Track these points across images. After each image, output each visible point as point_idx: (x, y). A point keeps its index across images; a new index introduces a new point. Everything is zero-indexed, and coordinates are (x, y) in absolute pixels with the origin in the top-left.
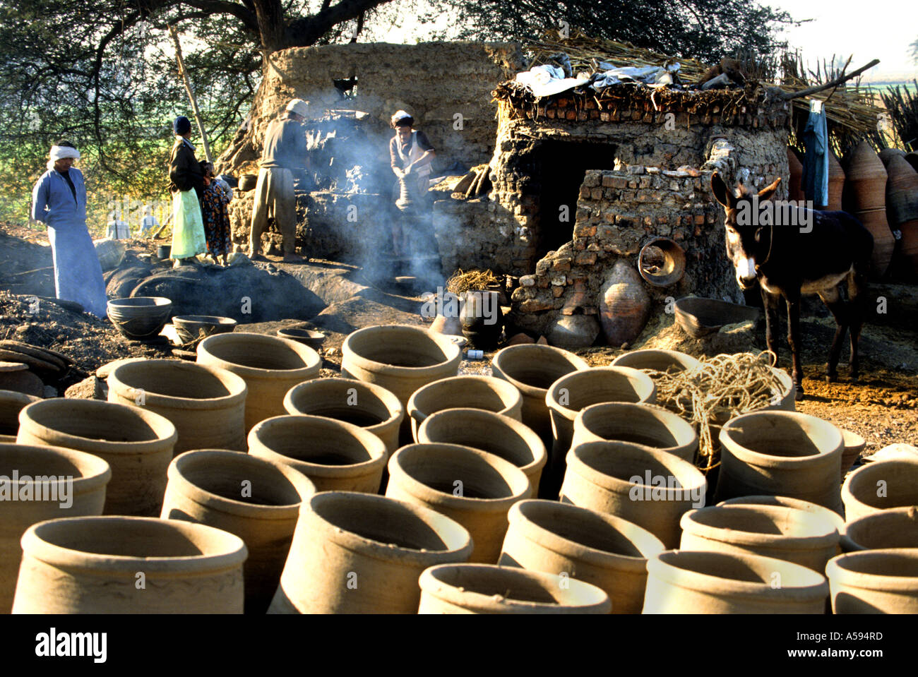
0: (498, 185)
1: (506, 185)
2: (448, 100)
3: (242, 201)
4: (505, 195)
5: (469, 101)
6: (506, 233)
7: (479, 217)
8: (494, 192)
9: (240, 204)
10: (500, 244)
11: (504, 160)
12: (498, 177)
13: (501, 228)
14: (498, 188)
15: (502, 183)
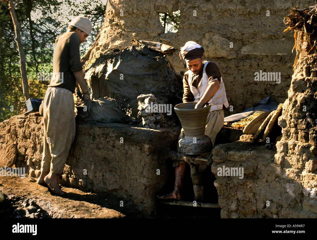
0: (288, 132)
1: (296, 133)
2: (264, 35)
3: (38, 126)
4: (295, 145)
5: (284, 37)
6: (294, 192)
7: (263, 168)
8: (283, 140)
9: (36, 129)
10: (285, 205)
11: (296, 102)
12: (287, 122)
13: (288, 185)
14: (288, 136)
15: (293, 130)
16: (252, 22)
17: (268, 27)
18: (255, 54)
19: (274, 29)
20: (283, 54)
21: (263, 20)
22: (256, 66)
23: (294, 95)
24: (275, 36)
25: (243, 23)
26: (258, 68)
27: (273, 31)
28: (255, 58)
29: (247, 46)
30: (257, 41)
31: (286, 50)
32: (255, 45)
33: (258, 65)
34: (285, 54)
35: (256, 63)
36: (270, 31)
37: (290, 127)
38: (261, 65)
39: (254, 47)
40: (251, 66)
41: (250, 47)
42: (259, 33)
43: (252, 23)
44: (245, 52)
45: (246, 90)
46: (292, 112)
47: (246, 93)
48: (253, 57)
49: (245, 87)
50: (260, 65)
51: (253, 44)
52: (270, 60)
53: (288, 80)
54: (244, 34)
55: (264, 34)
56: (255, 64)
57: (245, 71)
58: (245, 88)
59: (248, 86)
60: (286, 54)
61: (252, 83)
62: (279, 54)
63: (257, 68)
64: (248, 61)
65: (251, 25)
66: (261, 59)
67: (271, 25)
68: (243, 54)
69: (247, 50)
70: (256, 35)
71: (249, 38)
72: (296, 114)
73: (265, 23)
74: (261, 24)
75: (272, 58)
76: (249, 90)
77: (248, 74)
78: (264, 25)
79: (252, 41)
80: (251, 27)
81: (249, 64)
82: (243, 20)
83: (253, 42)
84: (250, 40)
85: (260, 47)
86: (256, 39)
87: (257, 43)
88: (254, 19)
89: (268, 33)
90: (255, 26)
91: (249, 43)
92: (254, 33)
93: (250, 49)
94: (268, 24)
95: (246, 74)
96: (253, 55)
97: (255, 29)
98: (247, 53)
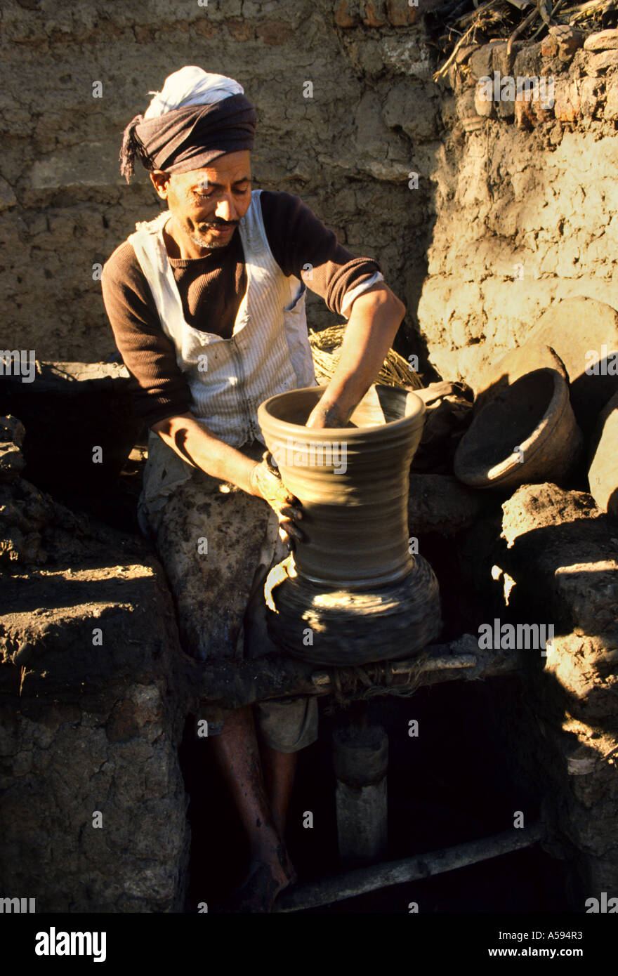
16: (66, 69)
17: (129, 87)
18: (91, 183)
21: (104, 62)
22: (98, 226)
26: (106, 235)
28: (90, 199)
29: (53, 159)
30: (92, 137)
32: (82, 152)
33: (106, 224)
35: (98, 217)
38: (117, 221)
39: (81, 162)
40: (79, 230)
41: (66, 162)
42: (98, 109)
43: (66, 72)
44: (46, 180)
45: (66, 318)
47: (69, 331)
48: (80, 195)
49: (63, 309)
50: (112, 224)
51: (76, 150)
52: (150, 202)
54: (40, 115)
55: (118, 112)
56: (93, 220)
57: (55, 250)
58: (64, 313)
59: (75, 302)
61: (87, 291)
63: (103, 236)
64: (64, 211)
65: (62, 80)
66: (113, 202)
67: (140, 79)
68: (42, 187)
69: (55, 173)
70: (84, 116)
71: (60, 129)
74: (102, 75)
76: (79, 316)
77: (71, 258)
79: (72, 137)
80: (62, 86)
81: (71, 224)
82: (30, 63)
83: (75, 141)
84: (64, 137)
85: (104, 158)
86: (85, 132)
87: (92, 145)
88: (71, 60)
89: (133, 107)
90: (80, 85)
91: (60, 146)
92: (77, 108)
93: (67, 169)
94: (128, 74)
95: (60, 261)
96: (80, 189)
97: (81, 93)
98: (58, 182)
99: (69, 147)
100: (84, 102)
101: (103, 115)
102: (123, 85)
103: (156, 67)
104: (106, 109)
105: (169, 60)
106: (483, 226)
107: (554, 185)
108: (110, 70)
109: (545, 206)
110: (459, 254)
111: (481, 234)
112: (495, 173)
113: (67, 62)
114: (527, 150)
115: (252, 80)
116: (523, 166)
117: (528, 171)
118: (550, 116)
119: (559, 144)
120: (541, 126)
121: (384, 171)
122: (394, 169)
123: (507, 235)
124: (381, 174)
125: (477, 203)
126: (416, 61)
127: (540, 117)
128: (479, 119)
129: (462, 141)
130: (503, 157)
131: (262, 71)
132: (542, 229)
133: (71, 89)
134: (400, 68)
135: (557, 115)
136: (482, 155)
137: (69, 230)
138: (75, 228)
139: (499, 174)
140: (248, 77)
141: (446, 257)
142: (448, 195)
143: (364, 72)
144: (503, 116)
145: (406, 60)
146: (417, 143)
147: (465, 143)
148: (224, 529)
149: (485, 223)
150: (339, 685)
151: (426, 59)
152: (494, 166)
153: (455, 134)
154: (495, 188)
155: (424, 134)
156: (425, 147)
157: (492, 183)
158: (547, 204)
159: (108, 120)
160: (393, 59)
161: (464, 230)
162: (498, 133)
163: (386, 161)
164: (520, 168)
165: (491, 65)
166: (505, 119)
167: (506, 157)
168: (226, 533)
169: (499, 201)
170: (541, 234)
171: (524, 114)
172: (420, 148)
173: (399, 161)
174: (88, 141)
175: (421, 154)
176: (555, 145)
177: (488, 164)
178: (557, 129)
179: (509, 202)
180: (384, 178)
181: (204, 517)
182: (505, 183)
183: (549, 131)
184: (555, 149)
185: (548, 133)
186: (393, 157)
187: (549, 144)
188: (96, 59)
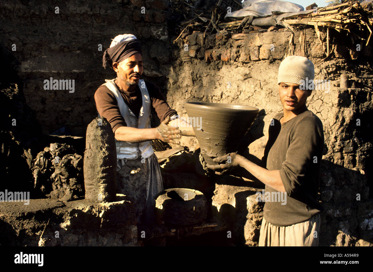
17: (58, 36)
18: (42, 71)
19: (67, 39)
20: (80, 71)
23: (340, 111)
24: (68, 48)
25: (23, 29)
27: (66, 41)
28: (42, 77)
29: (29, 61)
30: (43, 54)
31: (83, 66)
34: (82, 70)
36: (61, 40)
37: (334, 152)
39: (39, 63)
41: (33, 62)
42: (47, 44)
43: (36, 29)
44: (26, 69)
46: (339, 133)
48: (38, 75)
51: (37, 58)
53: (88, 104)
54: (26, 44)
55: (54, 45)
57: (28, 96)
60: (85, 71)
61: (39, 112)
62: (75, 71)
64: (32, 81)
65: (35, 32)
67: (62, 34)
68: (25, 71)
69: (29, 66)
70: (41, 46)
71: (32, 50)
72: (343, 135)
73: (53, 30)
74: (48, 31)
75: (65, 76)
78: (52, 32)
79: (36, 53)
80: (34, 34)
81: (35, 86)
82: (23, 24)
83: (37, 55)
85: (47, 62)
86: (41, 52)
87: (43, 57)
88: (38, 24)
89: (59, 44)
90: (41, 34)
91: (31, 56)
92: (39, 42)
93: (34, 65)
94: (58, 31)
95: (29, 99)
96: (38, 73)
97: (41, 37)
98: (30, 70)
99: (35, 57)
100: (42, 40)
101: (48, 46)
102: (56, 35)
103: (68, 30)
104: (49, 44)
105: (73, 28)
106: (190, 94)
107: (220, 81)
108: (51, 29)
109: (215, 88)
110: (180, 103)
111: (189, 97)
112: (195, 76)
113: (36, 25)
114: (208, 69)
115: (102, 37)
116: (206, 75)
117: (208, 76)
118: (218, 59)
119: (221, 68)
120: (215, 62)
121: (149, 73)
122: (153, 73)
123: (200, 98)
124: (148, 74)
125: (187, 86)
126: (163, 35)
127: (215, 59)
128: (189, 58)
129: (181, 64)
130: (199, 71)
131: (105, 34)
132: (214, 96)
133: (37, 35)
134: (156, 37)
135: (222, 59)
136: (189, 70)
137: (34, 88)
138: (36, 88)
139: (196, 77)
140: (100, 36)
141: (172, 105)
142: (173, 83)
143: (142, 37)
144: (199, 57)
145: (159, 35)
146: (162, 64)
147: (181, 65)
148: (134, 184)
149: (190, 93)
150: (179, 232)
151: (167, 35)
152: (195, 74)
153: (178, 62)
154: (195, 81)
155: (166, 61)
156: (164, 66)
157: (194, 80)
158: (216, 88)
159: (50, 48)
160: (154, 34)
161: (181, 95)
162: (196, 63)
163: (150, 70)
164: (205, 75)
165: (196, 40)
166: (199, 58)
167: (200, 71)
168: (135, 186)
169: (196, 86)
170: (214, 98)
171: (208, 57)
172: (162, 66)
173: (154, 70)
174: (42, 55)
175: (162, 68)
176: (220, 68)
177: (192, 73)
178: (221, 63)
179: (200, 86)
180: (149, 76)
181: (128, 181)
182: (199, 80)
183: (218, 63)
184: (220, 70)
185: (218, 64)
186: (153, 68)
187: (218, 68)
188: (46, 25)
